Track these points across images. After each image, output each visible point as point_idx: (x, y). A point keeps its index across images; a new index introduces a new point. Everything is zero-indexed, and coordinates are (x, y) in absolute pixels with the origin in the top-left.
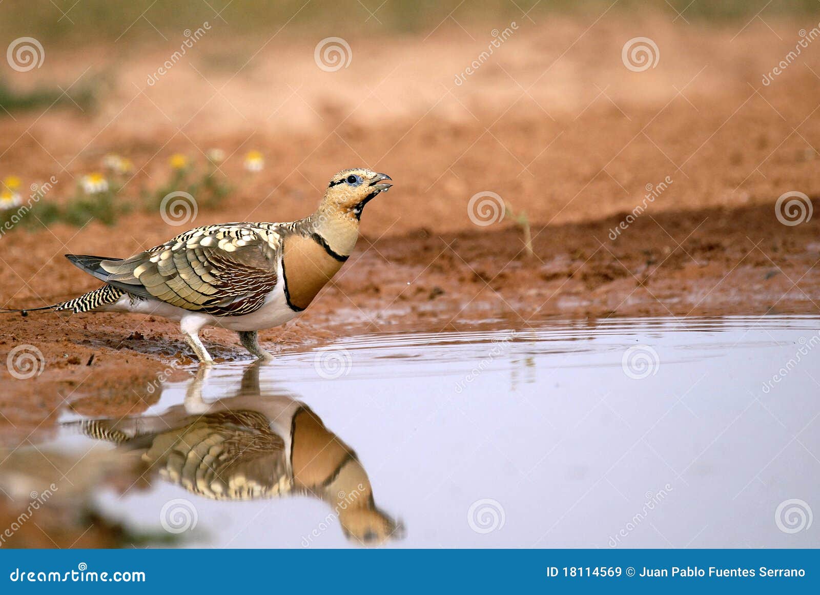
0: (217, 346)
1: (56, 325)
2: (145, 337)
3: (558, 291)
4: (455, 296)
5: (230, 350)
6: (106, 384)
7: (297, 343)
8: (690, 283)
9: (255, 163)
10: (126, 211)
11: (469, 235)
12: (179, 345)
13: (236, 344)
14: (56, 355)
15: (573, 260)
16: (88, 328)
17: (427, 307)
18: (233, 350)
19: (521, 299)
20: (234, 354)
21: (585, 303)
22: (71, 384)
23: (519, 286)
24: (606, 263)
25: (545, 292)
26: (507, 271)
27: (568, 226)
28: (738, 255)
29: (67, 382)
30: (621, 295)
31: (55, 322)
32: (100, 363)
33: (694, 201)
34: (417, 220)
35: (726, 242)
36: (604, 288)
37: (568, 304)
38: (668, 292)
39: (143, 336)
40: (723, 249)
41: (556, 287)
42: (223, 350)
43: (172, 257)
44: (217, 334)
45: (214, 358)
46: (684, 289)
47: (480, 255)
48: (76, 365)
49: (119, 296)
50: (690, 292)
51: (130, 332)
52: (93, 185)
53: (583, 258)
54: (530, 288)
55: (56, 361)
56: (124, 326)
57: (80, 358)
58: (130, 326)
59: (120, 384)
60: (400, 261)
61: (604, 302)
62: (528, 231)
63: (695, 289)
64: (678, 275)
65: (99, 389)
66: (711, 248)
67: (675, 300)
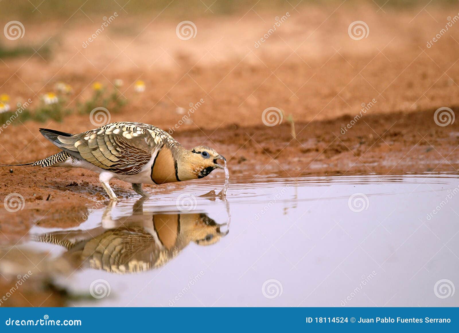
0: (119, 189)
1: (29, 178)
2: (79, 185)
3: (310, 159)
4: (253, 161)
5: (126, 192)
6: (57, 211)
7: (164, 188)
8: (384, 154)
9: (140, 87)
10: (68, 114)
11: (260, 128)
12: (98, 189)
13: (130, 188)
14: (29, 194)
15: (319, 141)
16: (47, 179)
17: (237, 168)
18: (128, 192)
19: (289, 163)
20: (129, 194)
21: (325, 166)
22: (38, 210)
23: (288, 156)
24: (337, 143)
25: (304, 159)
26: (281, 148)
27: (315, 122)
28: (411, 139)
29: (35, 209)
30: (346, 161)
31: (29, 176)
32: (54, 199)
33: (386, 109)
34: (232, 119)
35: (404, 131)
36: (336, 157)
37: (315, 166)
38: (371, 160)
39: (77, 184)
40: (402, 136)
41: (308, 157)
42: (123, 192)
43: (96, 138)
44: (119, 183)
45: (117, 196)
46: (381, 158)
47: (266, 139)
48: (40, 200)
49: (67, 158)
50: (384, 159)
51: (71, 181)
52: (50, 99)
53: (324, 140)
54: (294, 157)
55: (29, 198)
56: (67, 178)
57: (42, 196)
58: (71, 178)
59: (65, 211)
60: (222, 142)
61: (336, 165)
62: (293, 125)
63: (387, 158)
64: (377, 150)
65: (53, 213)
66: (395, 135)
67: (376, 164)
